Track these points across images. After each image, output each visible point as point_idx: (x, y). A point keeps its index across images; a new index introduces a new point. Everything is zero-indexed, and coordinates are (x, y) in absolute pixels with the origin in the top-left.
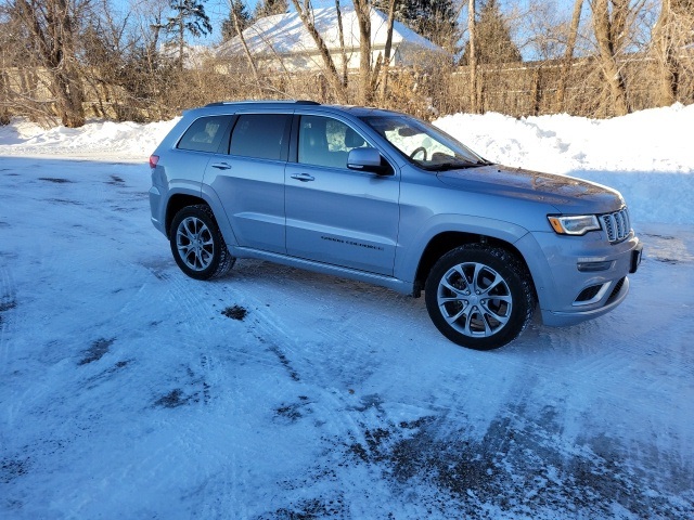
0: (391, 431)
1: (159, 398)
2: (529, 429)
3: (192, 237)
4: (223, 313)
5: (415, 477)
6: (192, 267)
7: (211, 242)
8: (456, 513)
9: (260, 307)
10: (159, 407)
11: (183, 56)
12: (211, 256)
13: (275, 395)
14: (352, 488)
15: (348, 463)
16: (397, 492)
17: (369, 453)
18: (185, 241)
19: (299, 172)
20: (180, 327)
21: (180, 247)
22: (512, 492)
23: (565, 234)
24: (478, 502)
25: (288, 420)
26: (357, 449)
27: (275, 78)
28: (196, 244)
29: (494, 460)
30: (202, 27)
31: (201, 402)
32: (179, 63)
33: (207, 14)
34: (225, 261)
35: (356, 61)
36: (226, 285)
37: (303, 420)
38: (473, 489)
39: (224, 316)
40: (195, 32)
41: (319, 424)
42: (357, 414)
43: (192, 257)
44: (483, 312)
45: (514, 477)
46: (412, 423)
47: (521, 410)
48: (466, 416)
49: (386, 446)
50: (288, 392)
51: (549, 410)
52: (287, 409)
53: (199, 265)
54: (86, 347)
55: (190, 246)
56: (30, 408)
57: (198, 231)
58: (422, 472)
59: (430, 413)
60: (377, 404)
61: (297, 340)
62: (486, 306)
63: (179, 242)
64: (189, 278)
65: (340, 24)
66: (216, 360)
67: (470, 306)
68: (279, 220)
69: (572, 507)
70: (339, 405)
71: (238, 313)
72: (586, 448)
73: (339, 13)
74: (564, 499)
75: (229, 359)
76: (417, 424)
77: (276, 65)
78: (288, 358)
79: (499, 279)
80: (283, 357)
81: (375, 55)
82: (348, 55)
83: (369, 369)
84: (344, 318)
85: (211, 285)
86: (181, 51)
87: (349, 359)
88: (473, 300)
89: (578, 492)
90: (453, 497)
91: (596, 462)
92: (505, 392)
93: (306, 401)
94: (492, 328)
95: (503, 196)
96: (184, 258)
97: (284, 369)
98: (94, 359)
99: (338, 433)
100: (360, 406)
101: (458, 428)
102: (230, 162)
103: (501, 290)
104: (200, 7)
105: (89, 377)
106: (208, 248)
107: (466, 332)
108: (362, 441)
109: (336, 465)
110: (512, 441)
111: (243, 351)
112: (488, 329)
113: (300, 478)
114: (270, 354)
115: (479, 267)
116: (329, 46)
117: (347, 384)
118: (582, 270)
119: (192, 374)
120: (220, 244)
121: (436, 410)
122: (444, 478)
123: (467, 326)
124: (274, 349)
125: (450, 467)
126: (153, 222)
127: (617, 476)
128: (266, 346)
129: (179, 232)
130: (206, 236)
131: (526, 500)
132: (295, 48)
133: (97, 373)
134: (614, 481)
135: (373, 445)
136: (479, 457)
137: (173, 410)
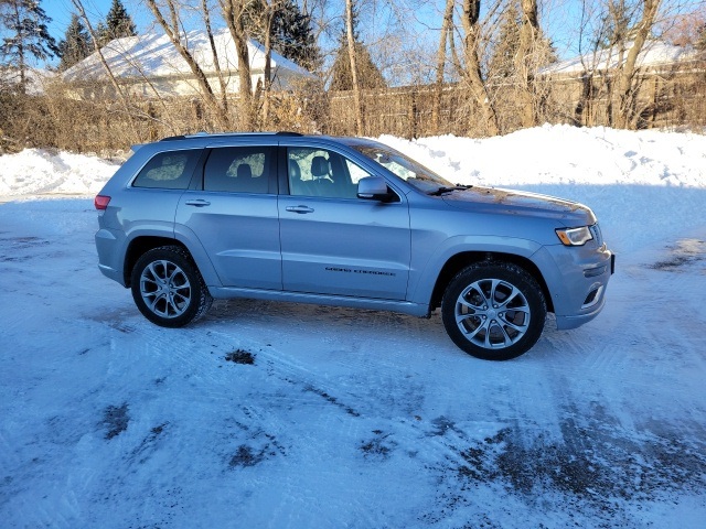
0: (482, 449)
1: (229, 459)
2: (592, 424)
3: (160, 281)
4: (228, 359)
5: (535, 487)
6: (164, 315)
7: (187, 285)
8: (592, 510)
9: (262, 347)
10: (238, 468)
11: (26, 80)
12: (188, 301)
13: (349, 434)
14: (489, 508)
15: (467, 485)
16: (531, 504)
17: (478, 472)
18: (151, 287)
19: (295, 205)
20: (191, 380)
21: (145, 295)
22: (622, 483)
23: (571, 245)
24: (604, 498)
25: (381, 457)
26: (463, 471)
27: (142, 104)
28: (165, 289)
29: (588, 458)
30: (47, 49)
31: (279, 454)
32: (20, 88)
33: (51, 35)
34: (204, 304)
35: (235, 85)
36: (208, 330)
37: (395, 453)
38: (590, 487)
39: (231, 363)
40: (37, 54)
41: (413, 454)
42: (441, 438)
43: (161, 304)
44: (502, 324)
45: (613, 469)
46: (494, 438)
47: (574, 408)
48: (535, 423)
49: (489, 463)
50: (360, 429)
51: (595, 405)
52: (370, 446)
53: (171, 311)
54: (100, 418)
55: (158, 293)
56: (88, 495)
57: (169, 275)
58: (538, 481)
59: (502, 426)
60: (451, 426)
61: (326, 376)
62: (504, 318)
63: (143, 288)
64: (159, 328)
65: (214, 48)
66: (260, 410)
67: (488, 321)
68: (274, 255)
69: (675, 485)
70: (418, 433)
71: (244, 358)
72: (647, 432)
73: (211, 37)
74: (664, 480)
75: (271, 406)
76: (500, 437)
77: (136, 89)
78: (331, 395)
79: (516, 292)
80: (325, 395)
81: (254, 79)
82: (226, 79)
83: (416, 393)
84: (355, 348)
85: (190, 332)
86: (22, 76)
87: (391, 386)
88: (492, 315)
89: (669, 471)
90: (580, 498)
91: (663, 443)
92: (550, 395)
93: (383, 435)
94: (512, 338)
95: (497, 214)
96: (151, 307)
97: (334, 406)
98: (120, 430)
99: (437, 460)
100: (438, 430)
101: (537, 436)
102: (207, 199)
103: (518, 302)
104: (42, 27)
105: (130, 449)
106: (185, 292)
107: (487, 345)
108: (463, 462)
109: (459, 490)
110: (589, 438)
111: (278, 395)
112: (508, 340)
113: (437, 510)
114: (310, 394)
115: (495, 282)
116: (205, 70)
117: (409, 411)
118: (587, 276)
119: (246, 428)
120: (199, 285)
121: (506, 421)
122: (559, 482)
123: (487, 339)
124: (310, 389)
125: (557, 471)
126: (101, 269)
127: (688, 452)
128: (299, 387)
129: (143, 278)
130: (179, 279)
131: (638, 487)
132: (160, 72)
133: (138, 445)
134: (688, 456)
135: (478, 464)
136: (573, 458)
137: (256, 468)
